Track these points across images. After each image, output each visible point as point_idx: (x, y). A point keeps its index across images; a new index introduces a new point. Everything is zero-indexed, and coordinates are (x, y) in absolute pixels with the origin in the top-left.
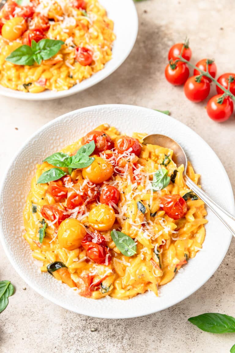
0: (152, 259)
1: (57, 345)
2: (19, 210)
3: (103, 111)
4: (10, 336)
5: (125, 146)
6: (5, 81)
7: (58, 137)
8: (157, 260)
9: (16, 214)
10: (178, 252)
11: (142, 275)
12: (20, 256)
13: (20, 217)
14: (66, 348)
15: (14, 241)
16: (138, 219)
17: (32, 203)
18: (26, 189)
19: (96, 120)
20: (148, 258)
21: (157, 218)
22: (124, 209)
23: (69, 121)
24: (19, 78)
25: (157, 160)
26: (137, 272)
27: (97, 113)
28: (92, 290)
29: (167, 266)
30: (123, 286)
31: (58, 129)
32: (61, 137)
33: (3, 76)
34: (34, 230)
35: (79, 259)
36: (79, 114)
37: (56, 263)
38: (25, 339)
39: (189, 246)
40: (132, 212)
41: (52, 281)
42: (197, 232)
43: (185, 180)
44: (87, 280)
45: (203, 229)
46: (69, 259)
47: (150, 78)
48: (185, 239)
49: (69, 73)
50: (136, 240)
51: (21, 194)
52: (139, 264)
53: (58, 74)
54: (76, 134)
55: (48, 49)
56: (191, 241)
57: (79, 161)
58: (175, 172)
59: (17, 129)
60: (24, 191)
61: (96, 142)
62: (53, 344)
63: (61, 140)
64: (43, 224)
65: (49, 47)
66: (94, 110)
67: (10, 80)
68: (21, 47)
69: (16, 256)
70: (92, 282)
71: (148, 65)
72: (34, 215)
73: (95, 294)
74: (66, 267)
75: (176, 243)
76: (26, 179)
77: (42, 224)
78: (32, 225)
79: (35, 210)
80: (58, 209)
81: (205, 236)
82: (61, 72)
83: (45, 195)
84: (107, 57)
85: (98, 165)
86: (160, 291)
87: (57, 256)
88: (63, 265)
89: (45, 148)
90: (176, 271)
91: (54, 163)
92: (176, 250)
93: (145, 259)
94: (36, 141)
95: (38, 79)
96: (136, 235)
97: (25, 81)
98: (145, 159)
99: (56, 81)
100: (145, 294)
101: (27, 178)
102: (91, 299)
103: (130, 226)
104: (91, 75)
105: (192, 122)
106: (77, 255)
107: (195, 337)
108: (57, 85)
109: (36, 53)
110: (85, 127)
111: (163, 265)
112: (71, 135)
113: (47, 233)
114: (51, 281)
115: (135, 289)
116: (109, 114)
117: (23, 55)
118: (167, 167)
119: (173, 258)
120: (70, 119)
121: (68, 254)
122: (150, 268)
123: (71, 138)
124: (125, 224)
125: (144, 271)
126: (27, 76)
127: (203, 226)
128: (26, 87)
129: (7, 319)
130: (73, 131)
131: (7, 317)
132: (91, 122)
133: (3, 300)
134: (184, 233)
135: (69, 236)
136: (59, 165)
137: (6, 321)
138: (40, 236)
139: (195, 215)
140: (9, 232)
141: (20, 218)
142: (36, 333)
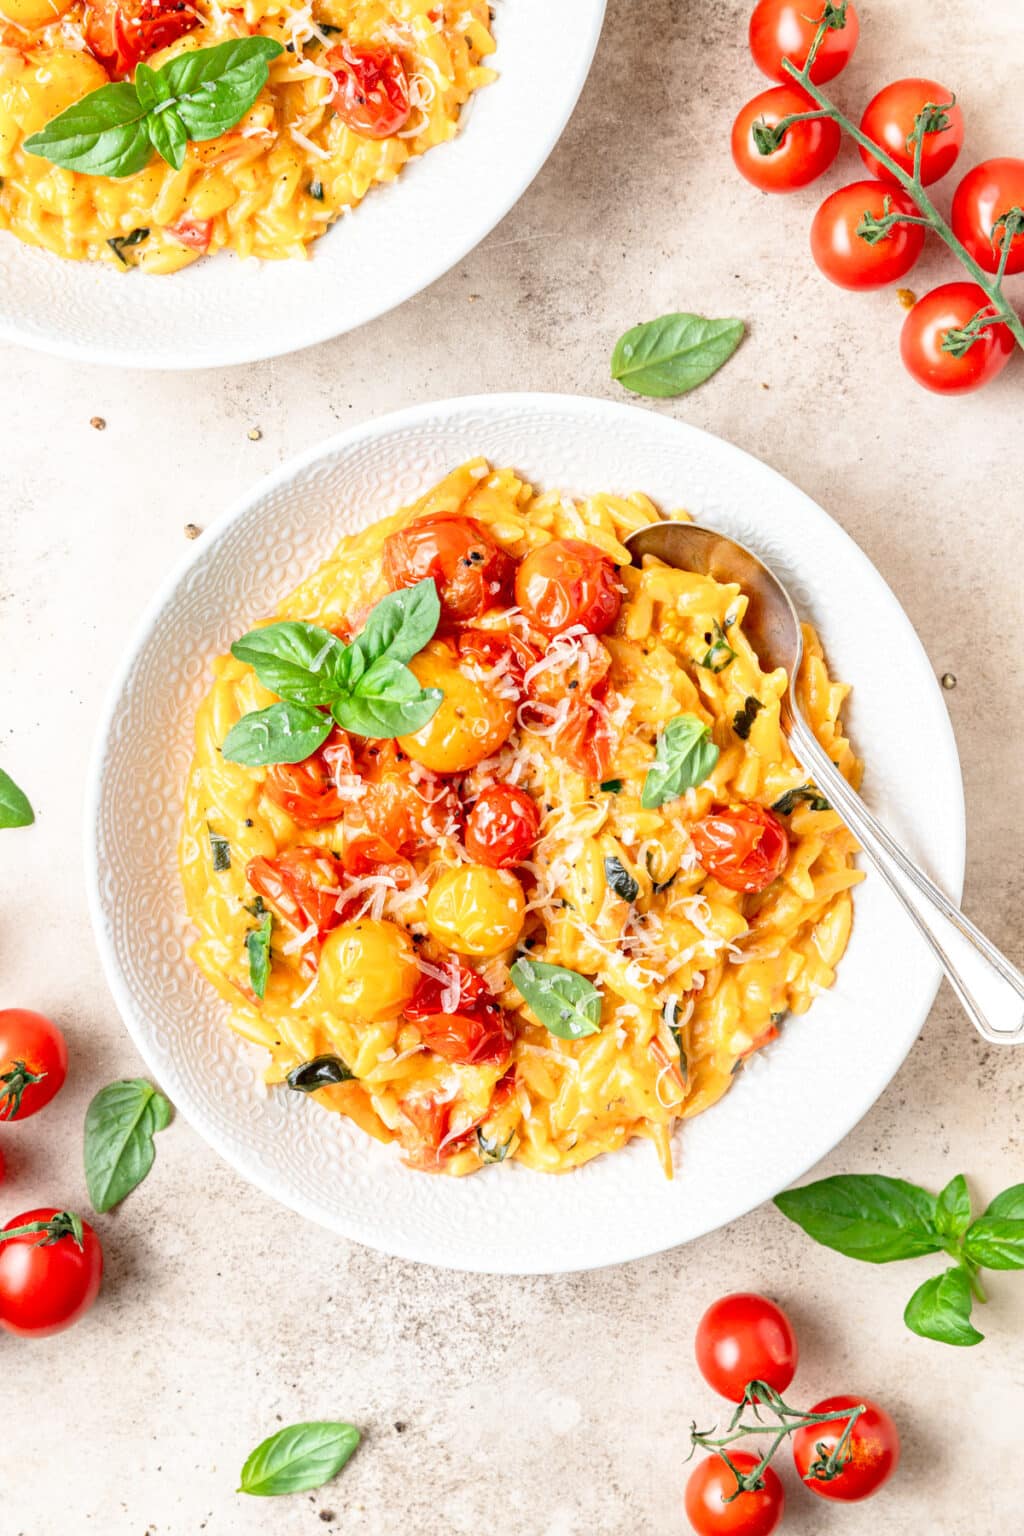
0: (654, 1039)
1: (332, 1292)
2: (164, 848)
3: (464, 423)
4: (177, 1267)
5: (557, 610)
6: (29, 222)
7: (285, 534)
8: (673, 1051)
9: (154, 871)
10: (748, 1007)
11: (620, 1100)
12: (189, 1052)
13: (169, 875)
14: (365, 1299)
15: (161, 994)
16: (604, 921)
17: (211, 830)
18: (178, 756)
19: (435, 453)
20: (642, 1035)
21: (676, 899)
22: (552, 874)
23: (329, 472)
24: (89, 210)
25: (685, 638)
26: (603, 1092)
27: (440, 429)
28: (448, 1152)
29: (708, 1056)
30: (555, 1134)
31: (283, 510)
32: (298, 527)
33: (17, 201)
34: (229, 939)
35: (397, 1050)
36: (365, 444)
37: (317, 1064)
38: (227, 1275)
39: (789, 978)
40: (584, 891)
41: (307, 1120)
42: (821, 920)
43: (787, 734)
44: (427, 1121)
45: (844, 905)
46: (361, 1055)
47: (667, 132)
48: (775, 954)
49: (307, 173)
50: (598, 982)
51: (163, 784)
52: (610, 1061)
53: (259, 187)
54: (357, 507)
55: (211, 86)
56: (796, 959)
57: (383, 690)
58: (752, 706)
59: (100, 424)
60: (173, 767)
61: (441, 582)
62: (322, 1288)
63: (298, 539)
64: (260, 916)
65: (214, 77)
66: (427, 421)
67: (47, 217)
68: (92, 97)
69: (178, 1060)
70: (444, 1127)
71: (654, 57)
72: (224, 878)
73: (457, 1163)
74: (353, 1078)
75: (741, 974)
76: (174, 720)
77: (255, 915)
78: (220, 920)
79: (222, 860)
80: (315, 885)
81: (851, 930)
82: (271, 178)
83: (256, 803)
84: (472, 73)
85: (455, 720)
86: (678, 1139)
87: (318, 1035)
88: (341, 1072)
89: (237, 583)
90: (737, 1069)
91: (285, 687)
92: (742, 996)
93: (629, 1040)
94: (200, 576)
95: (177, 217)
96: (602, 966)
97: (118, 226)
98: (637, 642)
99: (251, 220)
100: (629, 1148)
101: (179, 717)
102: (443, 1176)
103: (578, 937)
104: (401, 169)
105: (840, 374)
106: (392, 1038)
107: (791, 1255)
108: (259, 236)
109: (157, 111)
110: (396, 476)
111: (695, 1053)
112: (337, 512)
113: (275, 951)
114: (303, 1120)
115: (596, 1144)
116: (492, 428)
117: (105, 126)
118: (723, 674)
119: (729, 1033)
120: (330, 468)
121: (358, 1033)
122: (649, 1073)
123: (339, 520)
124: (561, 926)
125: (627, 1088)
126: (124, 206)
127: (845, 895)
128: (125, 251)
129: (157, 1210)
130: (346, 499)
131: (157, 1204)
132: (418, 458)
133: (137, 1149)
134: (774, 931)
135: (362, 999)
136: (304, 695)
137: (153, 1215)
138: (253, 960)
139: (816, 870)
140: (141, 963)
141: (168, 884)
142: (262, 1254)
